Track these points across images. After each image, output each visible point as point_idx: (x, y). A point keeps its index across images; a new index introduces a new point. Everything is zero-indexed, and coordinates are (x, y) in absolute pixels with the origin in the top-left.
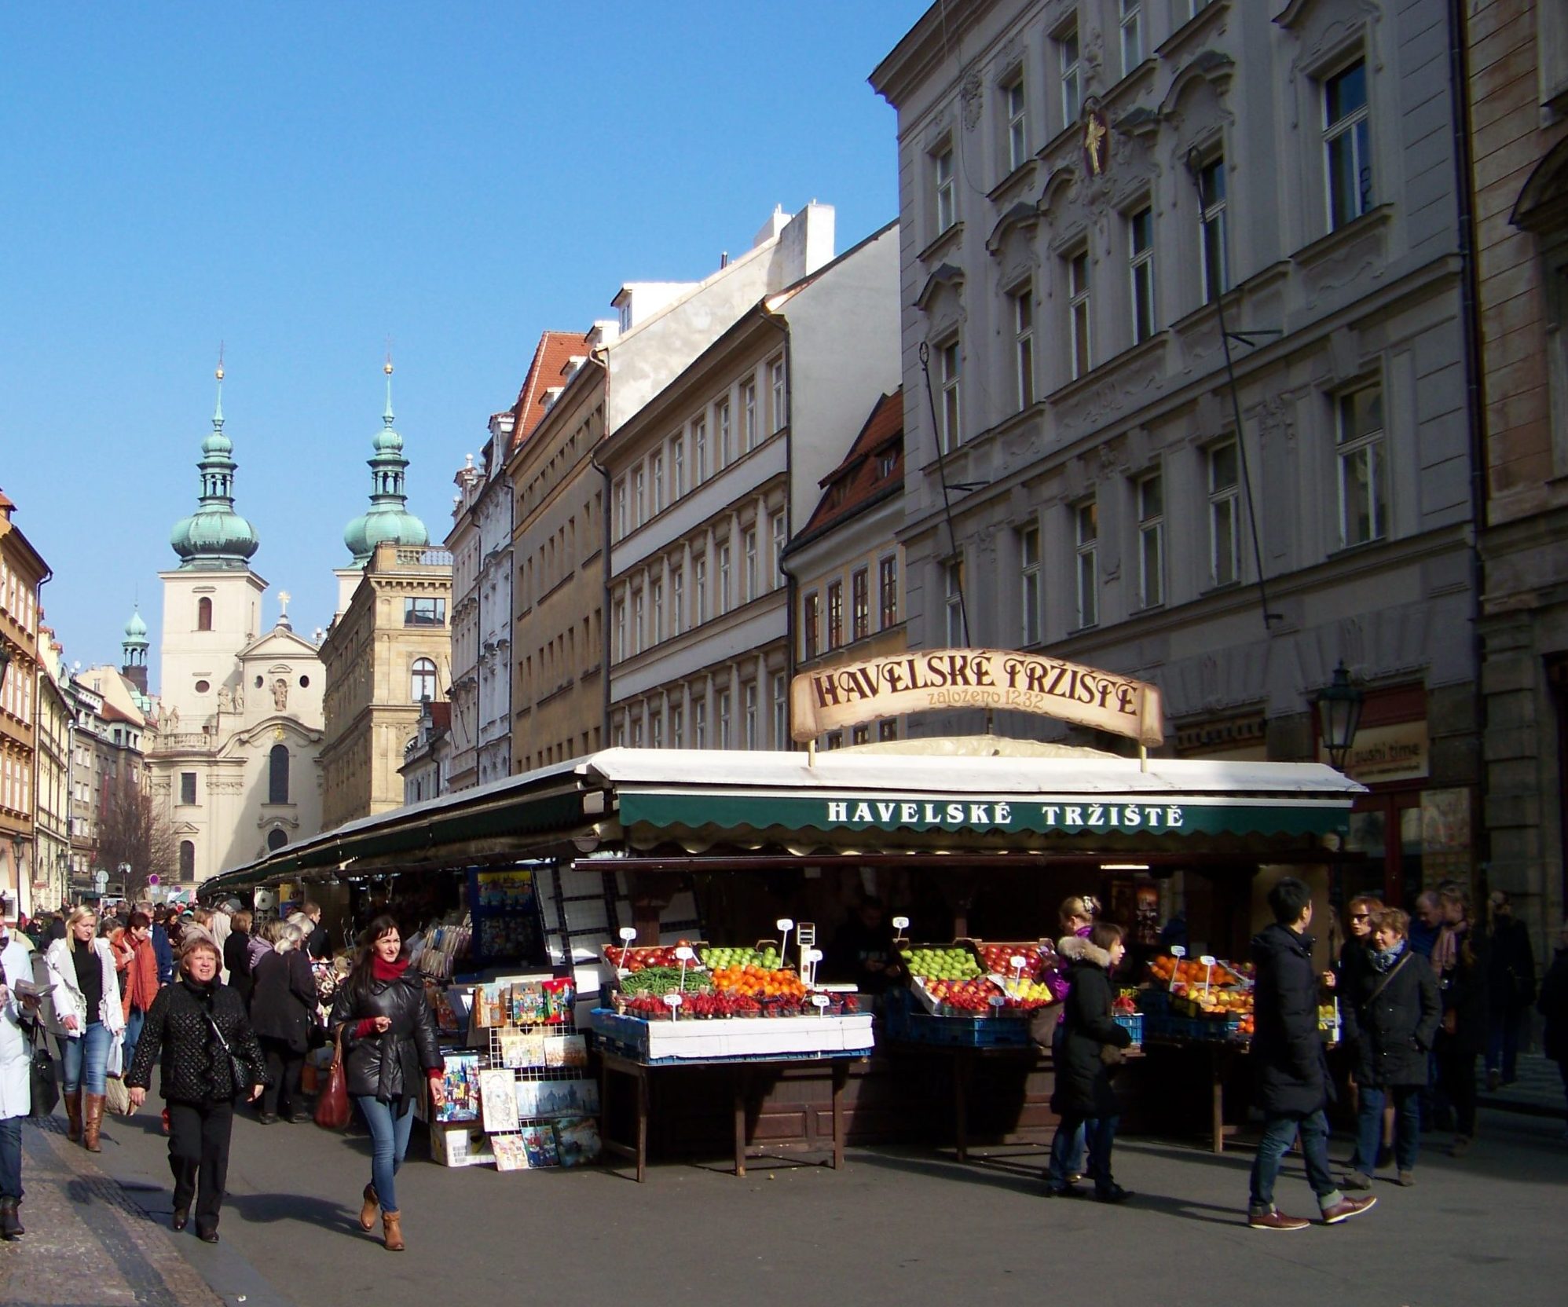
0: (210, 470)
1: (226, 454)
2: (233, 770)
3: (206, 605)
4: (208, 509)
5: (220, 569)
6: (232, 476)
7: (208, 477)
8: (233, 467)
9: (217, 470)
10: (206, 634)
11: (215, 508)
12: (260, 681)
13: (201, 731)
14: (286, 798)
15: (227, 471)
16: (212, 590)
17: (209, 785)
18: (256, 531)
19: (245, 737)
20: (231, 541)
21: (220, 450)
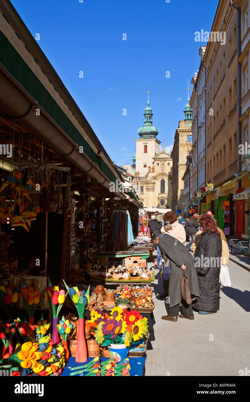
0: (147, 115)
1: (150, 112)
2: (152, 185)
3: (146, 147)
4: (146, 125)
5: (149, 138)
6: (152, 117)
7: (146, 117)
8: (152, 115)
9: (148, 115)
10: (146, 154)
11: (148, 124)
12: (158, 164)
13: (145, 176)
14: (164, 192)
15: (151, 116)
16: (147, 143)
17: (146, 189)
18: (158, 130)
19: (154, 178)
20: (151, 132)
21: (149, 111)
